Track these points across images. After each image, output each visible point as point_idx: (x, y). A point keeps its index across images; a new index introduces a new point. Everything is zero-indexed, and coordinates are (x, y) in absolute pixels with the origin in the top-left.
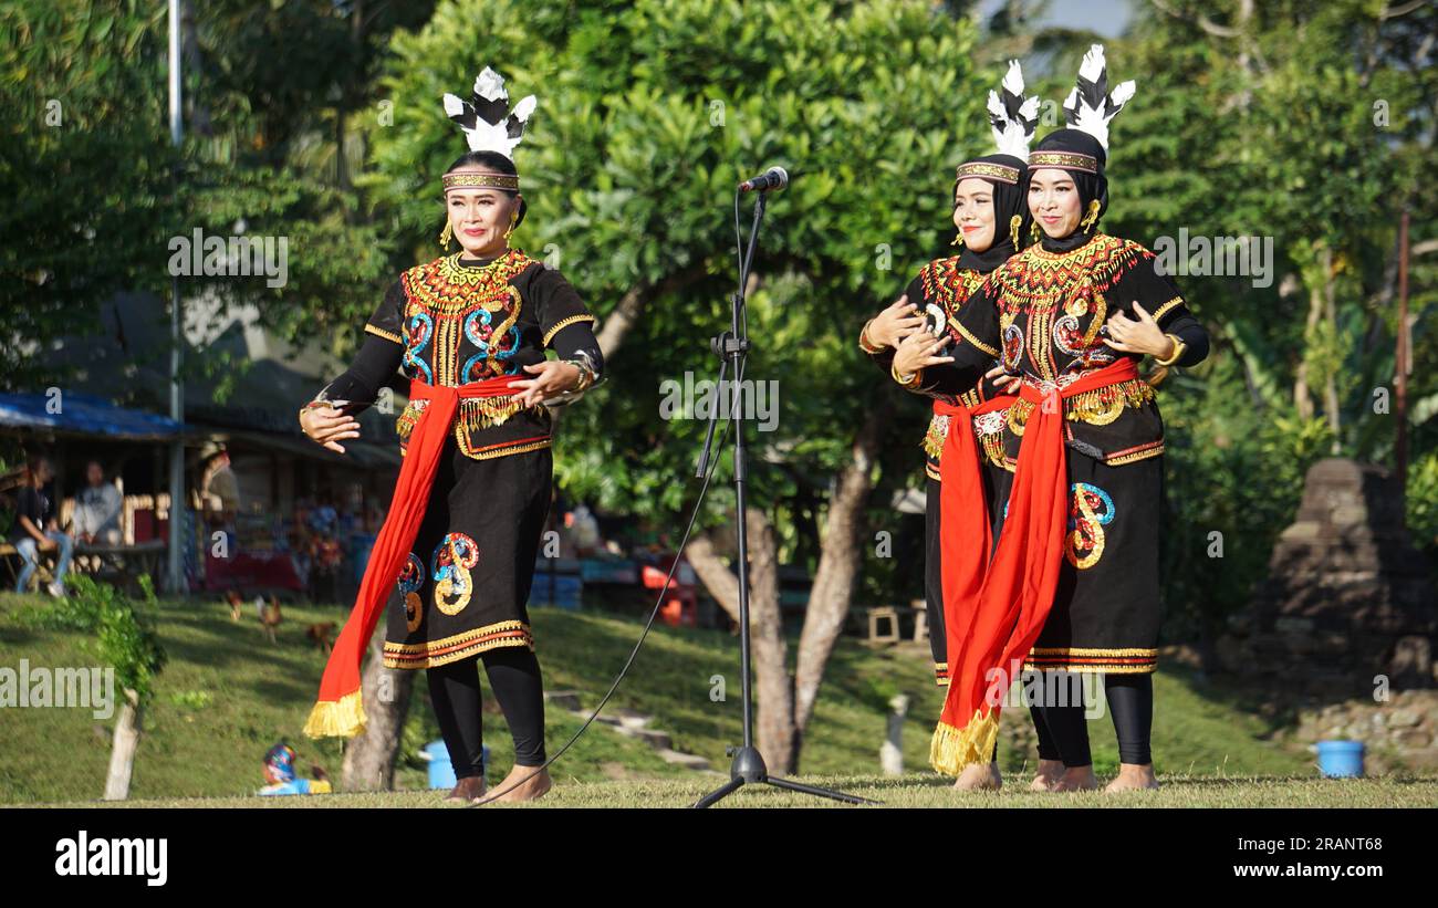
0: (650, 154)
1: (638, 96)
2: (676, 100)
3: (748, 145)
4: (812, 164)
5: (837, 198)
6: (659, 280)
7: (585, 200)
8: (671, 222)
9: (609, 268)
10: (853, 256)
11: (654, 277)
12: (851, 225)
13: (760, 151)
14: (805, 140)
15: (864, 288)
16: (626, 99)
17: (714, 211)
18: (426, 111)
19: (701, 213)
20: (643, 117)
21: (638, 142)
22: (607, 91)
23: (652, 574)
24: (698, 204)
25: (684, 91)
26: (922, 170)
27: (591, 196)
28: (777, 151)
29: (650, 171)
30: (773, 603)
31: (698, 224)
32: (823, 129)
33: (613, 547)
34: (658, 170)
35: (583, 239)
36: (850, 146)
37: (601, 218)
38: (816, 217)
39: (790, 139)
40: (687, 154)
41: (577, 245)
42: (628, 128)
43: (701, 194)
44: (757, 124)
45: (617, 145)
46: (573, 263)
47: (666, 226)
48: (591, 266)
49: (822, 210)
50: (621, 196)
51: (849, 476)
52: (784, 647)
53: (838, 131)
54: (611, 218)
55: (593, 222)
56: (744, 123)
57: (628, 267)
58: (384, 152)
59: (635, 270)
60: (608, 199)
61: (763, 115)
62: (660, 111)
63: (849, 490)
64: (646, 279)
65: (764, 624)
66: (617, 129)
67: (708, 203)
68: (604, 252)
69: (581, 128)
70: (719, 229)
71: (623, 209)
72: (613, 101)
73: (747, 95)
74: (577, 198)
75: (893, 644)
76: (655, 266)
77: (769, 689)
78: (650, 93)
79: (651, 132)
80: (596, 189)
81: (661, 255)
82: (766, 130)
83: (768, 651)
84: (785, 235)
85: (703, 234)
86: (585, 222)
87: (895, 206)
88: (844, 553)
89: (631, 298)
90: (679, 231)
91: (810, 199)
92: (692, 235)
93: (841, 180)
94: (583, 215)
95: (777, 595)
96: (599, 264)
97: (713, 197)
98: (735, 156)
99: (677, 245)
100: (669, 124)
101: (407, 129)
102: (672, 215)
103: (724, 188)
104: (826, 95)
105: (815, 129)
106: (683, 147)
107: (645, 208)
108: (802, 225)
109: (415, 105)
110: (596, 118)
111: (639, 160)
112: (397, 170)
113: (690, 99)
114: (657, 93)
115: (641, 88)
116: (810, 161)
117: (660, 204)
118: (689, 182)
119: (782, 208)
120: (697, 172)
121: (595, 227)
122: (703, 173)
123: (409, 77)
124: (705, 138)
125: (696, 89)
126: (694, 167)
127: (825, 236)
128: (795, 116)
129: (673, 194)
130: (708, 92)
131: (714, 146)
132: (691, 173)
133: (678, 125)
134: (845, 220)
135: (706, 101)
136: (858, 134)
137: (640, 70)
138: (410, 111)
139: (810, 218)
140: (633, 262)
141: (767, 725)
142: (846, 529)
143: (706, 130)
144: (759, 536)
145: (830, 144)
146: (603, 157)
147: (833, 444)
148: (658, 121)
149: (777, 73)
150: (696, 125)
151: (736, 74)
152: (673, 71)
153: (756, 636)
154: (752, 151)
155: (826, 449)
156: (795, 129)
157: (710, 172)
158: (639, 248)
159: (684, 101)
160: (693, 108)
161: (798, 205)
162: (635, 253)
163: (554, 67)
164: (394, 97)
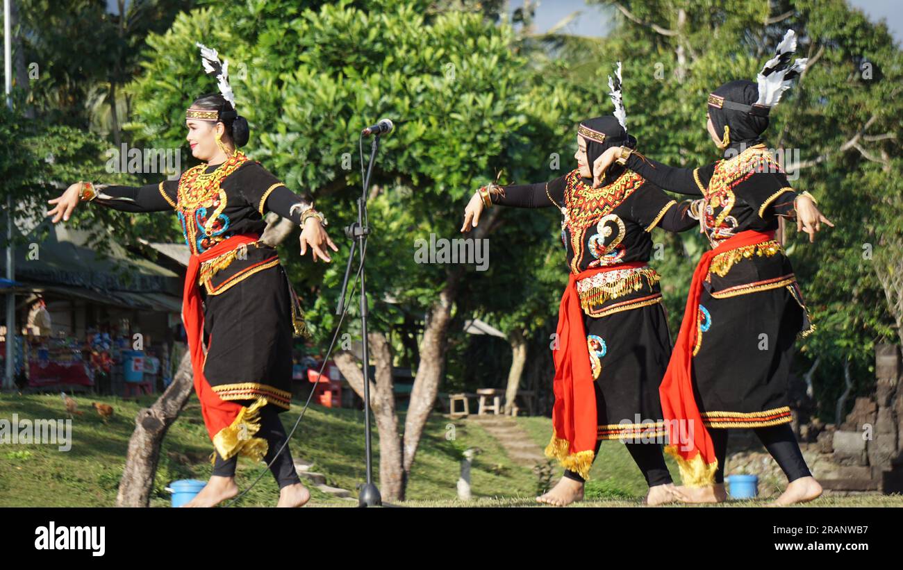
0: (309, 111)
1: (302, 73)
3: (371, 104)
4: (411, 116)
5: (427, 137)
6: (316, 189)
7: (269, 139)
8: (323, 153)
10: (437, 173)
11: (313, 188)
12: (436, 154)
13: (379, 108)
14: (407, 101)
15: (445, 193)
16: (294, 76)
17: (349, 145)
18: (170, 83)
19: (342, 146)
20: (305, 88)
21: (302, 103)
22: (282, 71)
23: (313, 374)
24: (340, 141)
25: (330, 71)
26: (478, 118)
27: (272, 136)
28: (389, 108)
30: (389, 391)
31: (340, 154)
32: (418, 94)
34: (315, 120)
35: (269, 163)
36: (435, 104)
37: (279, 151)
38: (415, 149)
39: (398, 100)
40: (332, 110)
42: (296, 94)
43: (342, 134)
45: (288, 104)
47: (321, 156)
49: (418, 145)
50: (291, 137)
51: (437, 311)
52: (396, 419)
53: (427, 94)
54: (286, 151)
55: (274, 152)
56: (368, 90)
57: (297, 181)
58: (142, 108)
59: (301, 183)
60: (284, 139)
61: (380, 85)
62: (315, 84)
63: (437, 321)
64: (308, 189)
65: (383, 406)
66: (288, 94)
67: (346, 140)
68: (281, 172)
69: (266, 94)
71: (293, 145)
72: (286, 77)
73: (370, 73)
74: (264, 137)
75: (465, 417)
76: (314, 181)
77: (387, 445)
78: (309, 72)
79: (309, 96)
80: (276, 132)
81: (317, 174)
82: (382, 95)
83: (386, 422)
84: (395, 160)
86: (269, 153)
87: (464, 141)
88: (433, 360)
90: (328, 158)
91: (410, 138)
92: (336, 161)
93: (429, 125)
94: (268, 148)
97: (349, 137)
98: (363, 111)
99: (327, 167)
100: (320, 92)
101: (156, 94)
102: (324, 149)
103: (356, 131)
104: (420, 73)
105: (413, 94)
106: (330, 106)
107: (307, 143)
108: (406, 154)
109: (162, 80)
110: (276, 88)
111: (303, 115)
112: (149, 120)
113: (334, 76)
114: (314, 71)
115: (303, 68)
116: (411, 114)
117: (316, 141)
118: (334, 127)
119: (393, 143)
120: (339, 121)
121: (276, 156)
122: (343, 122)
123: (158, 62)
124: (343, 99)
125: (338, 69)
126: (337, 118)
127: (420, 161)
128: (400, 87)
129: (324, 135)
130: (346, 70)
131: (349, 104)
132: (335, 122)
133: (325, 92)
134: (433, 150)
135: (345, 76)
136: (439, 96)
137: (304, 57)
138: (159, 83)
139: (411, 150)
140: (300, 178)
141: (386, 468)
142: (435, 345)
143: (344, 94)
144: (380, 350)
145: (422, 103)
146: (280, 113)
147: (427, 291)
148: (314, 90)
149: (389, 59)
150: (337, 91)
151: (364, 59)
152: (324, 57)
153: (378, 413)
154: (373, 108)
155: (422, 295)
156: (400, 94)
157: (347, 121)
158: (303, 169)
159: (330, 77)
160: (336, 81)
161: (403, 142)
162: (301, 172)
163: (249, 55)
164: (149, 73)
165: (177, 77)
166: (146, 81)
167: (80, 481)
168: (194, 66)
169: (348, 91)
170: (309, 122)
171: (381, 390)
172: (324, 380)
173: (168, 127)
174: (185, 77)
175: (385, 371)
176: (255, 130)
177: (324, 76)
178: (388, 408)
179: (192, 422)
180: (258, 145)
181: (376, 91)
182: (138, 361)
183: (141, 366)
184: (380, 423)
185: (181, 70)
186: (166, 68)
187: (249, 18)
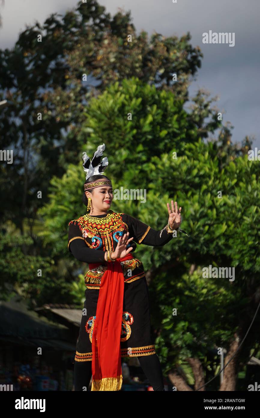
0: (156, 218)
1: (150, 196)
2: (166, 196)
3: (193, 213)
4: (218, 221)
5: (228, 233)
6: (159, 266)
10: (234, 255)
11: (157, 265)
12: (233, 243)
13: (198, 215)
14: (215, 211)
17: (181, 239)
18: (67, 207)
20: (152, 204)
21: (151, 213)
25: (169, 193)
28: (204, 216)
31: (174, 244)
32: (221, 206)
33: (136, 379)
36: (231, 213)
38: (220, 240)
39: (209, 211)
42: (147, 208)
44: (197, 206)
45: (143, 214)
49: (222, 237)
51: (233, 344)
53: (226, 207)
56: (192, 205)
57: (147, 261)
58: (50, 222)
59: (150, 262)
61: (199, 202)
62: (161, 201)
63: (233, 351)
64: (154, 266)
66: (142, 208)
68: (138, 255)
69: (128, 208)
70: (183, 245)
73: (193, 195)
76: (158, 261)
78: (155, 194)
79: (156, 209)
81: (160, 256)
82: (201, 208)
84: (208, 247)
85: (177, 248)
87: (250, 235)
88: (231, 376)
89: (148, 273)
90: (167, 247)
91: (218, 233)
92: (172, 249)
93: (229, 226)
98: (188, 218)
99: (166, 252)
101: (58, 214)
105: (219, 207)
108: (215, 243)
109: (61, 205)
110: (134, 205)
111: (152, 220)
112: (55, 229)
113: (171, 196)
114: (158, 194)
116: (217, 219)
119: (207, 236)
123: (59, 194)
125: (173, 192)
127: (223, 247)
128: (211, 202)
130: (178, 193)
134: (231, 241)
135: (178, 196)
136: (234, 208)
137: (151, 185)
138: (60, 207)
139: (218, 240)
140: (149, 259)
142: (232, 366)
144: (197, 370)
145: (224, 212)
147: (226, 332)
148: (159, 204)
149: (204, 187)
151: (187, 187)
152: (164, 186)
154: (195, 216)
155: (223, 334)
156: (211, 208)
158: (152, 254)
159: (169, 197)
161: (213, 235)
162: (150, 256)
164: (53, 202)
165: (71, 203)
166: (52, 206)
168: (81, 196)
170: (156, 224)
174: (75, 202)
185: (73, 198)
186: (64, 197)
187: (118, 163)
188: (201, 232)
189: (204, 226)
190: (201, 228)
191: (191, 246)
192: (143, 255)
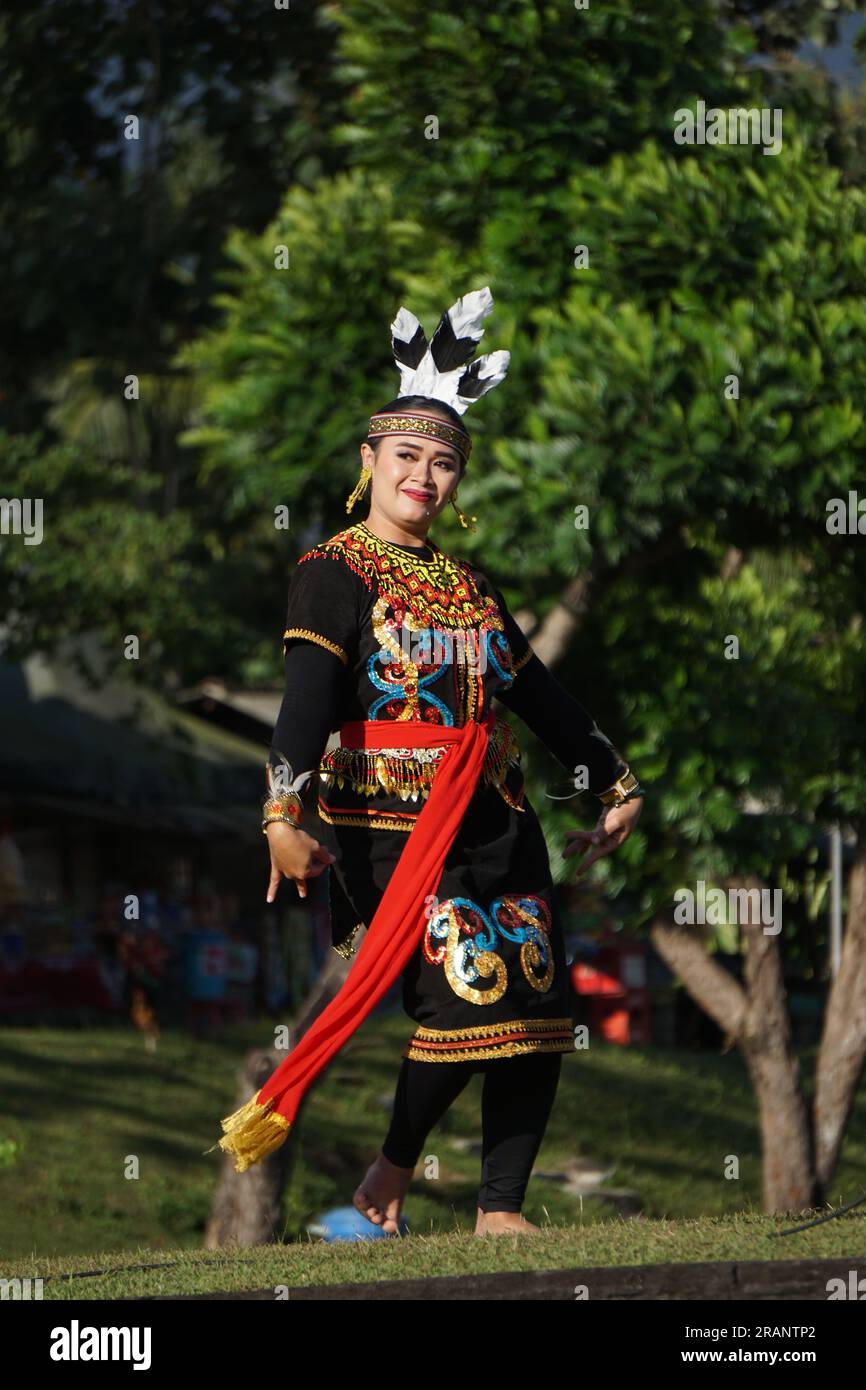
0: (598, 386)
1: (578, 308)
4: (828, 391)
6: (622, 558)
7: (512, 453)
8: (633, 477)
9: (549, 544)
11: (614, 554)
13: (754, 375)
14: (816, 359)
16: (563, 314)
17: (693, 460)
18: (280, 340)
19: (675, 463)
20: (587, 336)
21: (582, 370)
22: (538, 301)
23: (585, 975)
24: (671, 450)
25: (642, 297)
27: (521, 448)
28: (778, 376)
29: (602, 409)
30: (777, 1004)
31: (670, 478)
32: (840, 341)
34: (613, 405)
35: (513, 504)
37: (536, 478)
38: (837, 464)
39: (795, 358)
40: (651, 385)
41: (504, 514)
42: (568, 353)
43: (675, 438)
46: (499, 539)
47: (628, 485)
48: (526, 541)
49: (843, 456)
50: (563, 447)
53: (859, 344)
54: (551, 476)
55: (525, 481)
56: (729, 338)
57: (577, 544)
58: (221, 398)
59: (586, 546)
60: (546, 452)
61: (753, 324)
62: (607, 324)
64: (601, 559)
65: (766, 1036)
66: (552, 353)
67: (686, 447)
68: (543, 522)
70: (699, 484)
71: (567, 464)
72: (544, 315)
73: (730, 299)
74: (501, 450)
76: (613, 540)
77: (777, 1123)
78: (594, 302)
79: (599, 354)
80: (527, 437)
81: (621, 526)
82: (761, 347)
83: (773, 1071)
84: (793, 492)
85: (678, 492)
86: (514, 482)
89: (578, 587)
90: (645, 489)
91: (827, 441)
92: (666, 496)
94: (511, 472)
95: (783, 993)
96: (536, 539)
97: (691, 440)
99: (644, 510)
100: (621, 346)
101: (252, 366)
102: (635, 469)
103: (706, 427)
104: (842, 294)
105: (830, 341)
106: (645, 375)
107: (595, 460)
109: (263, 332)
110: (524, 340)
111: (585, 395)
112: (238, 424)
113: (651, 308)
114: (605, 300)
115: (580, 294)
116: (826, 387)
117: (618, 452)
118: (656, 422)
119: (789, 454)
120: (668, 408)
121: (528, 487)
122: (677, 410)
123: (249, 294)
124: (674, 359)
125: (660, 293)
126: (662, 400)
128: (799, 326)
129: (636, 439)
130: (679, 298)
131: (691, 369)
132: (659, 410)
133: (633, 344)
135: (675, 309)
138: (259, 341)
139: (828, 467)
140: (584, 536)
141: (777, 1176)
143: (675, 346)
146: (537, 394)
148: (608, 340)
150: (659, 343)
152: (629, 270)
153: (755, 1052)
156: (801, 344)
157: (686, 406)
159: (641, 311)
160: (656, 321)
161: (811, 449)
163: (463, 270)
164: (234, 321)
165: (296, 326)
166: (230, 339)
167: (118, 1215)
169: (683, 338)
170: (602, 411)
171: (758, 1003)
172: (609, 987)
173: (277, 435)
174: (313, 325)
175: (768, 960)
176: (481, 433)
177: (628, 310)
178: (776, 1041)
179: (343, 1082)
180: (489, 466)
181: (746, 337)
182: (213, 953)
183: (219, 962)
184: (761, 1077)
185: (302, 311)
186: (269, 308)
187: (460, 188)
188: (766, 435)
189: (775, 412)
190: (768, 422)
191: (730, 485)
192: (563, 520)
